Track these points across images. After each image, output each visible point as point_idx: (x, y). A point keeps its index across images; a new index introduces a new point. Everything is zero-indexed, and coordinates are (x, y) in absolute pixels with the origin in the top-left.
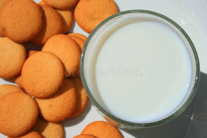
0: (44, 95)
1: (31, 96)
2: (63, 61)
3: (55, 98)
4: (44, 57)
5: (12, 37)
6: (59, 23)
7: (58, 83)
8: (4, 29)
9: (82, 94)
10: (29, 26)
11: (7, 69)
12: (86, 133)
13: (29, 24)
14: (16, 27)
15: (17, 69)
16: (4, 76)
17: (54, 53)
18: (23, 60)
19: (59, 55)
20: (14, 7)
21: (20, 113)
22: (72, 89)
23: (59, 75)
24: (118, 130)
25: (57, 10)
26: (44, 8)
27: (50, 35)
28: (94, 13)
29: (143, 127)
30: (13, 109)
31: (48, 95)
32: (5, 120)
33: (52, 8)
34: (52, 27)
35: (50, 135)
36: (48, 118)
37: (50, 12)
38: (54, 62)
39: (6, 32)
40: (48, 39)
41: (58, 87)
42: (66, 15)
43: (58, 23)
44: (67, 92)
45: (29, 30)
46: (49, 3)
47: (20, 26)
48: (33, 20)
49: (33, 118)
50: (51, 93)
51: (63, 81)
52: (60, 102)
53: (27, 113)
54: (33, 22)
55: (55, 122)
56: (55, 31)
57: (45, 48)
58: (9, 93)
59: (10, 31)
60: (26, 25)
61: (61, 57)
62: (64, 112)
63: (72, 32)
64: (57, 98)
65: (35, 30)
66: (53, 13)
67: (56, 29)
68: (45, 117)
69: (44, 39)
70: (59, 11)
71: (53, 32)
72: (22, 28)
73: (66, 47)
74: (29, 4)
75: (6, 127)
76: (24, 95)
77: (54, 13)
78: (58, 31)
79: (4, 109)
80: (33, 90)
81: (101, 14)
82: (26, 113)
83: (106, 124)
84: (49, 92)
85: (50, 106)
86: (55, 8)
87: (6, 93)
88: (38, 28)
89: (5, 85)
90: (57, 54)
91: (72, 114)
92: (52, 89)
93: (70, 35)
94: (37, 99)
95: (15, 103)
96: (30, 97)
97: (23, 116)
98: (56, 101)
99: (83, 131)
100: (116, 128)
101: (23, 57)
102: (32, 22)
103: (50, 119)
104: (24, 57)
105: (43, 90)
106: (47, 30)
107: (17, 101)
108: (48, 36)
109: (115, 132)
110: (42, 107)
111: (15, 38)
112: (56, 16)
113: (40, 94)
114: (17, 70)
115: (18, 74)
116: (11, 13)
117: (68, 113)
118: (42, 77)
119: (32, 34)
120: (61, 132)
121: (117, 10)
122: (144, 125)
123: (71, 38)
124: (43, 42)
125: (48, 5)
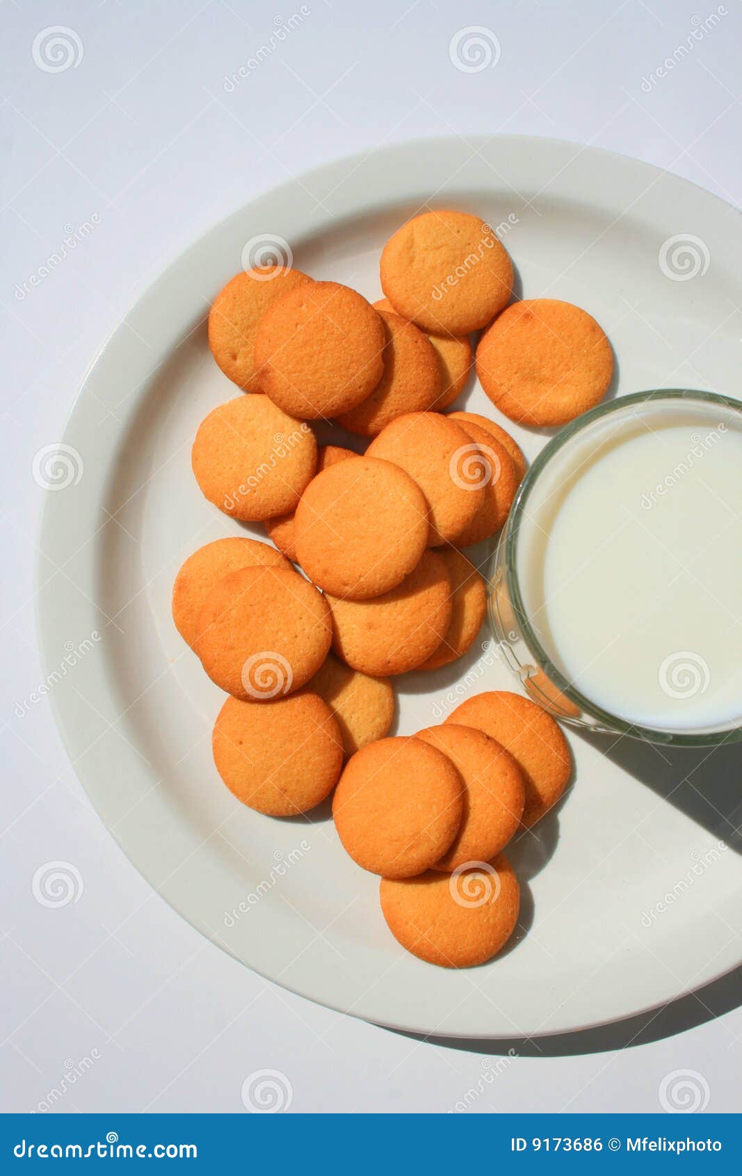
0: (357, 591)
1: (314, 585)
2: (431, 498)
3: (386, 605)
4: (374, 476)
5: (285, 401)
6: (430, 377)
7: (407, 562)
8: (264, 373)
9: (467, 604)
10: (343, 373)
11: (256, 494)
12: (463, 721)
13: (343, 369)
14: (301, 371)
15: (285, 497)
16: (242, 514)
17: (404, 467)
18: (306, 475)
19: (421, 477)
20: (304, 307)
21: (280, 634)
22: (441, 584)
23: (413, 538)
24: (558, 728)
25: (427, 335)
26: (391, 324)
27: (397, 410)
28: (541, 360)
29: (668, 744)
30: (258, 617)
31: (370, 592)
32: (232, 648)
33: (415, 328)
34: (408, 387)
35: (353, 713)
36: (357, 661)
37: (408, 338)
38: (404, 498)
39: (270, 382)
40: (388, 421)
41: (405, 575)
42: (452, 354)
43: (426, 377)
44: (426, 592)
45: (339, 386)
46: (407, 310)
47: (316, 372)
48: (355, 358)
49: (315, 653)
50: (379, 589)
51: (423, 557)
52: (400, 618)
53: (299, 637)
54: (354, 364)
55: (377, 675)
56: (415, 399)
57: (376, 449)
58: (252, 568)
59: (281, 379)
60: (331, 371)
61: (424, 484)
62: (407, 652)
63: (461, 409)
64: (393, 604)
65: (358, 390)
66: (416, 342)
67: (420, 395)
68: (347, 654)
69: (378, 420)
70: (432, 339)
71: (408, 401)
72: (321, 378)
73: (444, 457)
74: (352, 306)
75: (235, 668)
76: (295, 582)
77: (420, 343)
78: (424, 399)
79: (233, 612)
80: (326, 572)
81: (561, 367)
82: (296, 637)
83: (527, 705)
84: (374, 585)
85: (370, 626)
86: (423, 329)
87: (242, 566)
88: (368, 383)
89: (241, 539)
90: (413, 473)
91: (429, 660)
92: (386, 577)
93: (455, 416)
94: (331, 599)
95: (267, 599)
96: (314, 589)
97: (285, 645)
98: (391, 614)
99: (453, 714)
100: (554, 719)
101: (307, 465)
102: (352, 362)
103: (362, 664)
104: (310, 463)
105: (358, 574)
106: (392, 392)
107: (276, 596)
108: (391, 411)
109: (550, 733)
110: (343, 625)
111: (293, 402)
112: (423, 353)
113: (346, 585)
114: (284, 501)
115: (286, 514)
116: (294, 326)
117: (419, 656)
118: (362, 538)
119: (347, 400)
120: (387, 707)
121: (610, 362)
122: (671, 738)
123: (463, 430)
124: (372, 427)
125: (403, 317)
